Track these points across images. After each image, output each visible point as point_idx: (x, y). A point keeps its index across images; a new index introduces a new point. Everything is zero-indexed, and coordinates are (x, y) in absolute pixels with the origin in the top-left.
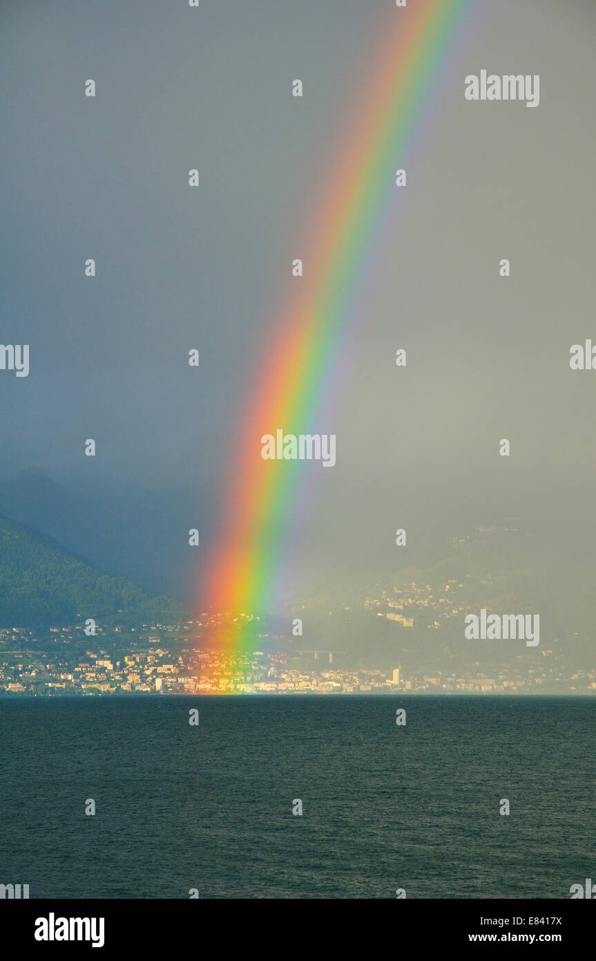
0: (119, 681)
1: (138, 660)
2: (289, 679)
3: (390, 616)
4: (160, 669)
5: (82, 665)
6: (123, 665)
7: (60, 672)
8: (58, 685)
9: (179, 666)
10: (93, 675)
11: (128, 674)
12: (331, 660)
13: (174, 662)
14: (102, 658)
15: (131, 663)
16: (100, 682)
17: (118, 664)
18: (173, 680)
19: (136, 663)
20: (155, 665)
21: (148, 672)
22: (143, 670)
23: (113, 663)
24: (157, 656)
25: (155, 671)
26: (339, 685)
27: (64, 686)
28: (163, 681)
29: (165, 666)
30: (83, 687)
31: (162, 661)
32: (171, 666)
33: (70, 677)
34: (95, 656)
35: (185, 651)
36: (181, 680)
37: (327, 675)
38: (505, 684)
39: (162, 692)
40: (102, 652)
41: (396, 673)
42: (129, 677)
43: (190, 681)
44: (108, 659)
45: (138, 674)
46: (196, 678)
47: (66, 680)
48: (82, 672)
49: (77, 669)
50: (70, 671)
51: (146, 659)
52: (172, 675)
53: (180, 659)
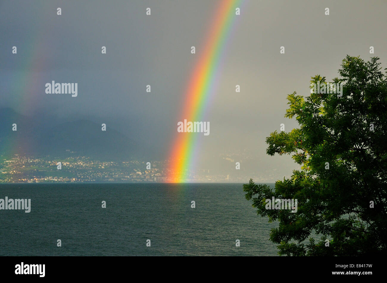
0: (143, 178)
1: (149, 172)
2: (195, 178)
3: (227, 159)
4: (156, 175)
5: (132, 173)
6: (145, 173)
7: (125, 175)
8: (125, 179)
9: (162, 174)
10: (136, 176)
11: (146, 176)
12: (209, 172)
13: (160, 172)
14: (138, 171)
15: (147, 173)
16: (138, 179)
17: (143, 173)
18: (160, 178)
19: (149, 173)
20: (155, 173)
21: (152, 176)
22: (151, 175)
23: (142, 173)
24: (155, 171)
25: (154, 175)
26: (210, 180)
27: (126, 179)
28: (157, 178)
29: (158, 174)
30: (132, 180)
31: (157, 172)
32: (159, 174)
33: (128, 177)
34: (136, 171)
35: (164, 169)
36: (162, 178)
37: (207, 177)
38: (262, 179)
39: (156, 182)
40: (139, 169)
41: (228, 176)
42: (147, 177)
43: (165, 178)
44: (140, 171)
45: (149, 176)
46: (167, 177)
47: (127, 178)
48: (132, 175)
49: (131, 174)
50: (128, 175)
51: (152, 172)
52: (160, 177)
53: (162, 171)
